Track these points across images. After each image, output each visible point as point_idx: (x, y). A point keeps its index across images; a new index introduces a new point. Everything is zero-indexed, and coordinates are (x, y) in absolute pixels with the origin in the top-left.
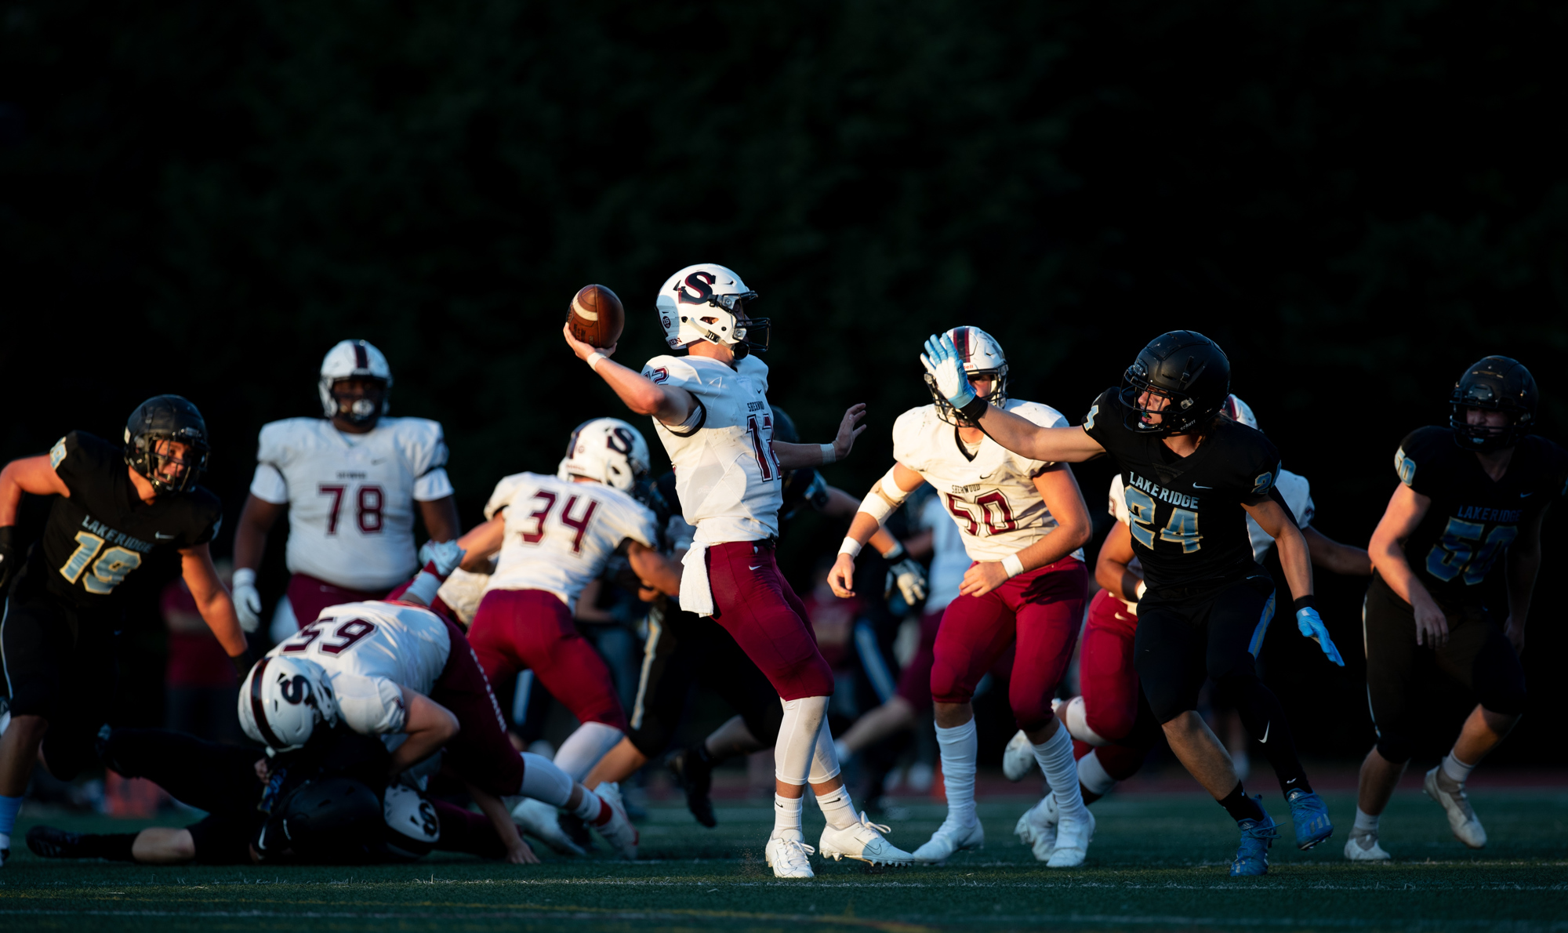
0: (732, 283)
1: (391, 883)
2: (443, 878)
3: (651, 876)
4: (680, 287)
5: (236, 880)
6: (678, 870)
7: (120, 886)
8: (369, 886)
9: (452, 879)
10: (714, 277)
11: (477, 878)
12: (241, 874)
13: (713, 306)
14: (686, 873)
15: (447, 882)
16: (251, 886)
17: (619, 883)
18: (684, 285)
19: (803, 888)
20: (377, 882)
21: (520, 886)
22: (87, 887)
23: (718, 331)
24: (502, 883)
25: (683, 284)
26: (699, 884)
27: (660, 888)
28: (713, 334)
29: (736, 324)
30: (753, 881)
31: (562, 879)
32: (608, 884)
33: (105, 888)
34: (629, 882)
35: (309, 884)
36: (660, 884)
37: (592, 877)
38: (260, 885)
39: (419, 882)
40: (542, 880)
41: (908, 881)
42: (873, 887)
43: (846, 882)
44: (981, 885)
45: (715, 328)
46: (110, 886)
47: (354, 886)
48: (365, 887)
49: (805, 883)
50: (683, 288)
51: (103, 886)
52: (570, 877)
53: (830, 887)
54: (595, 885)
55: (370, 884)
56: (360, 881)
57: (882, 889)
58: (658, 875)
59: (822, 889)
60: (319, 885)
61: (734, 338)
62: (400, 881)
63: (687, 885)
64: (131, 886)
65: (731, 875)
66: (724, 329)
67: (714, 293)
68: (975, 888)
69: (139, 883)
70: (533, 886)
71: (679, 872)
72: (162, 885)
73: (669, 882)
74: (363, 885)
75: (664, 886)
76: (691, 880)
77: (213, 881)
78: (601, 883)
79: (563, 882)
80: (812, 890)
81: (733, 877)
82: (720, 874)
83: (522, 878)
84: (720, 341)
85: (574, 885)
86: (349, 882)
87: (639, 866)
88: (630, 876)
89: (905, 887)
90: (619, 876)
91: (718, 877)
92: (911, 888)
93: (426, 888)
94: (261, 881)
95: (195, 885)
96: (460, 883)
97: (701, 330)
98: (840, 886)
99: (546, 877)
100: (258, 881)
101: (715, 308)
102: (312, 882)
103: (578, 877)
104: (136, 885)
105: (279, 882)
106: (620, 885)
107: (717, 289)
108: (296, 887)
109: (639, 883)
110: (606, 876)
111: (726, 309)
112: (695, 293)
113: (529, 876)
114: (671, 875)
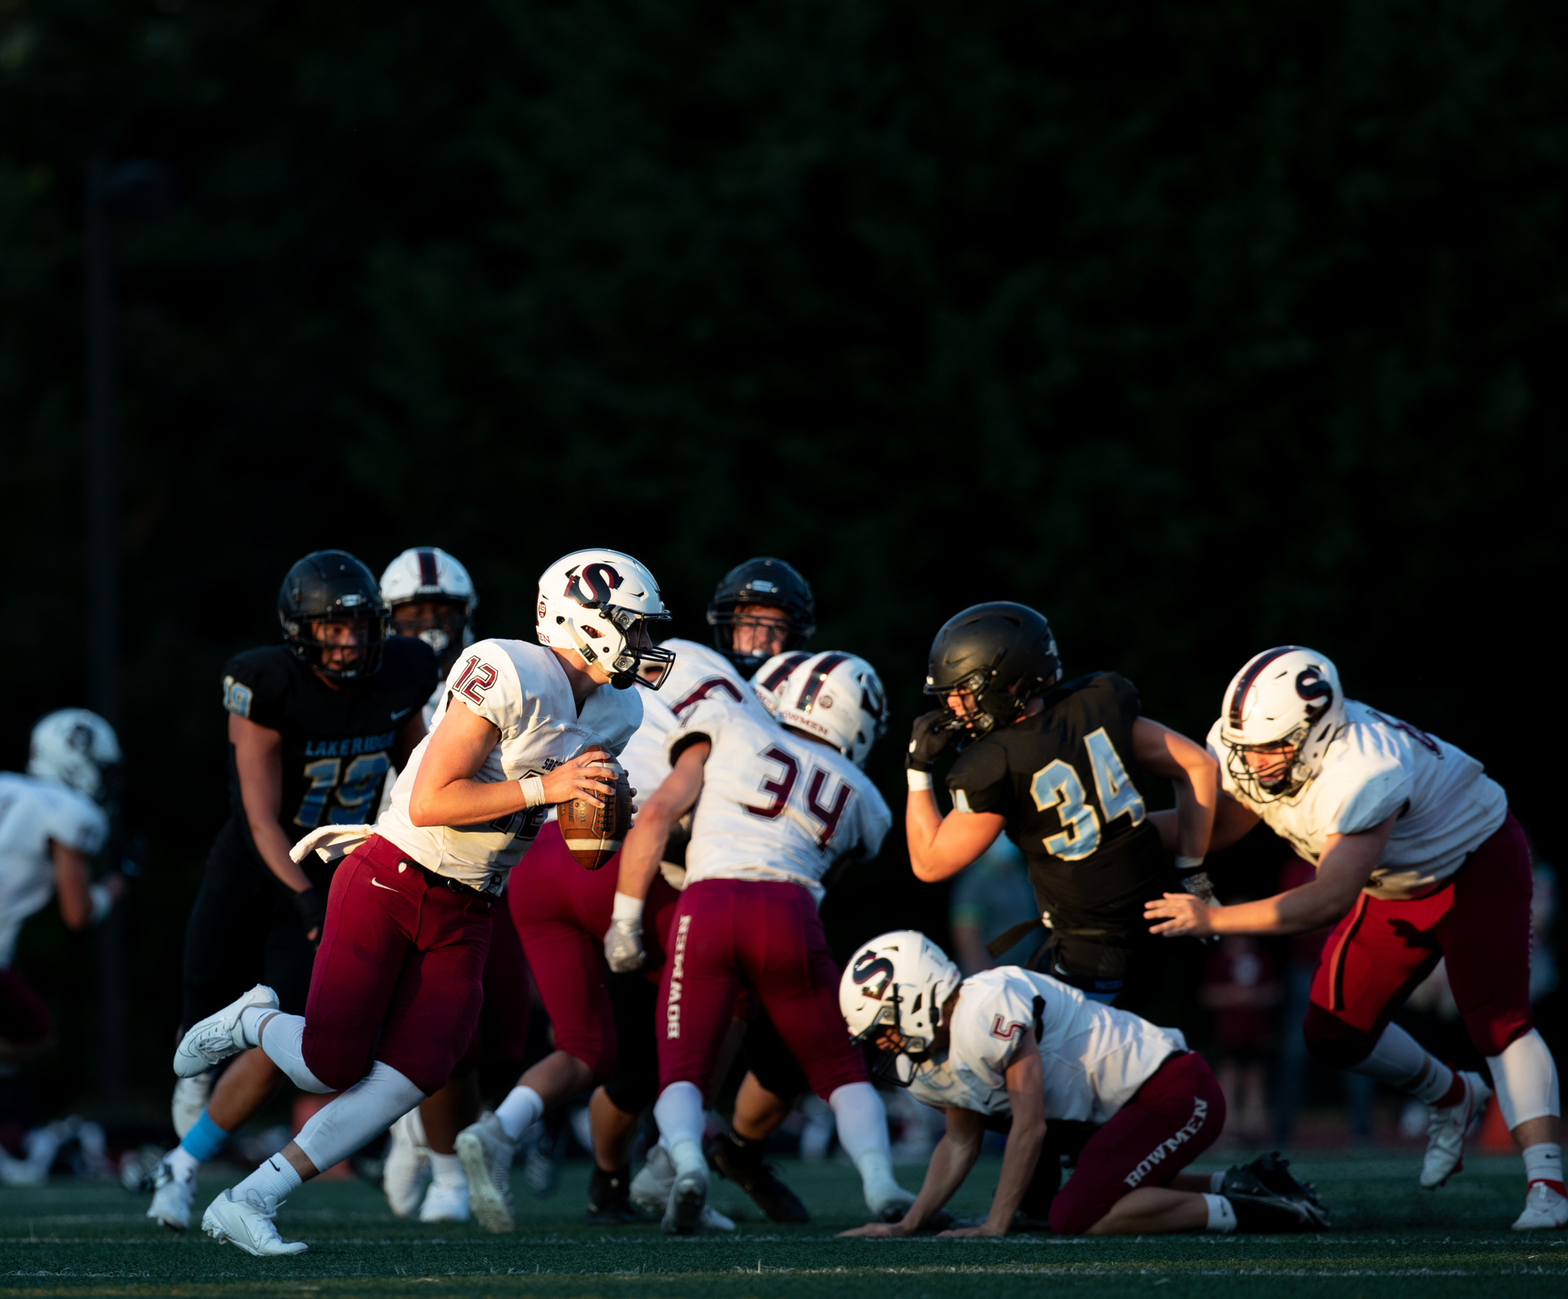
0: (641, 595)
1: (700, 1273)
2: (775, 1265)
3: (1073, 1260)
4: (574, 574)
5: (478, 1268)
6: (1113, 1252)
7: (314, 1278)
8: (669, 1277)
9: (787, 1266)
10: (621, 579)
11: (823, 1265)
12: (486, 1260)
13: (604, 618)
14: (1124, 1257)
15: (781, 1271)
16: (501, 1277)
17: (1027, 1271)
18: (580, 575)
19: (1292, 1278)
20: (680, 1271)
21: (885, 1276)
22: (266, 1279)
23: (598, 651)
24: (860, 1272)
25: (579, 573)
26: (1143, 1272)
27: (1087, 1278)
28: (591, 650)
29: (624, 650)
30: (1220, 1268)
31: (946, 1266)
32: (1012, 1274)
33: (292, 1282)
34: (1043, 1270)
35: (584, 1274)
36: (1087, 1272)
37: (989, 1264)
38: (513, 1275)
39: (740, 1270)
40: (916, 1267)
41: (1444, 1267)
42: (1394, 1276)
43: (1354, 1269)
44: (1548, 1272)
45: (596, 645)
46: (299, 1279)
47: (648, 1277)
48: (664, 1279)
49: (1296, 1271)
50: (577, 578)
51: (289, 1278)
52: (957, 1263)
53: (1330, 1277)
54: (993, 1274)
55: (670, 1273)
56: (656, 1269)
57: (1405, 1278)
58: (1083, 1260)
59: (1320, 1278)
60: (598, 1276)
61: (614, 666)
62: (714, 1270)
63: (1126, 1275)
64: (329, 1277)
65: (1188, 1259)
66: (606, 650)
67: (611, 602)
68: (1540, 1277)
69: (340, 1274)
70: (903, 1276)
71: (1113, 1255)
72: (374, 1276)
73: (1100, 1270)
74: (660, 1275)
75: (1093, 1276)
76: (1130, 1267)
77: (447, 1271)
78: (1001, 1271)
79: (947, 1270)
80: (1305, 1280)
81: (1190, 1263)
82: (1173, 1258)
83: (888, 1264)
84: (596, 662)
85: (963, 1275)
86: (641, 1271)
87: (1055, 1246)
88: (1044, 1261)
89: (1440, 1276)
90: (1027, 1262)
91: (1170, 1263)
92: (1447, 1277)
93: (751, 1280)
94: (515, 1271)
95: (420, 1276)
96: (798, 1272)
97: (578, 639)
98: (1345, 1274)
99: (923, 1263)
100: (510, 1271)
101: (606, 620)
102: (588, 1271)
103: (969, 1263)
104: (336, 1277)
105: (541, 1271)
106: (1029, 1274)
107: (619, 598)
108: (565, 1278)
109: (1056, 1271)
110: (1008, 1261)
111: (618, 626)
112: (588, 592)
113: (898, 1263)
114: (1101, 1260)
